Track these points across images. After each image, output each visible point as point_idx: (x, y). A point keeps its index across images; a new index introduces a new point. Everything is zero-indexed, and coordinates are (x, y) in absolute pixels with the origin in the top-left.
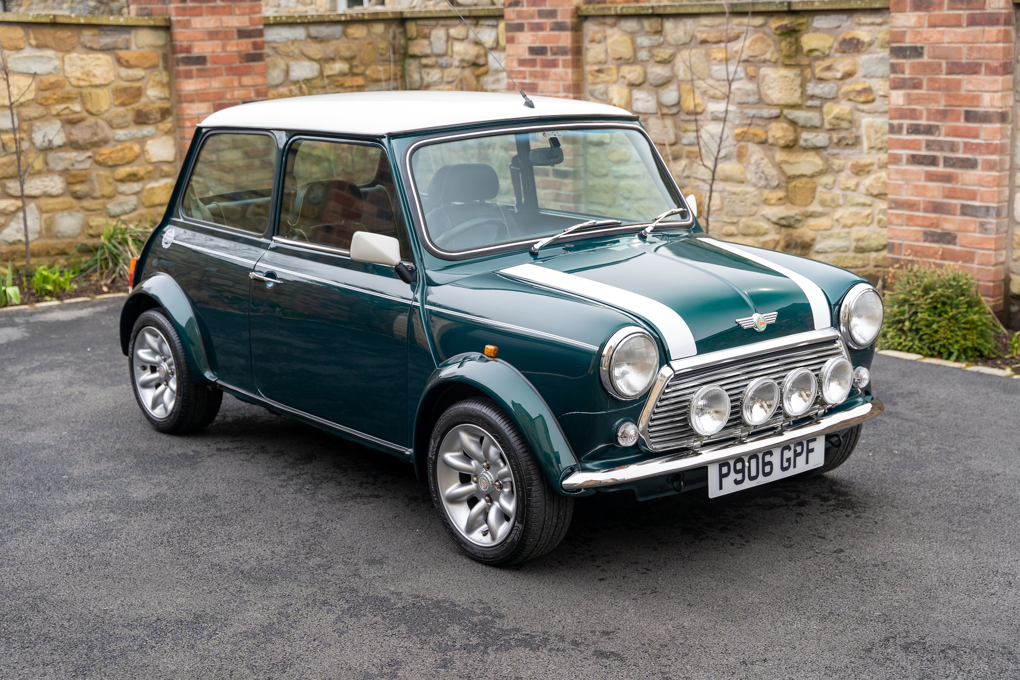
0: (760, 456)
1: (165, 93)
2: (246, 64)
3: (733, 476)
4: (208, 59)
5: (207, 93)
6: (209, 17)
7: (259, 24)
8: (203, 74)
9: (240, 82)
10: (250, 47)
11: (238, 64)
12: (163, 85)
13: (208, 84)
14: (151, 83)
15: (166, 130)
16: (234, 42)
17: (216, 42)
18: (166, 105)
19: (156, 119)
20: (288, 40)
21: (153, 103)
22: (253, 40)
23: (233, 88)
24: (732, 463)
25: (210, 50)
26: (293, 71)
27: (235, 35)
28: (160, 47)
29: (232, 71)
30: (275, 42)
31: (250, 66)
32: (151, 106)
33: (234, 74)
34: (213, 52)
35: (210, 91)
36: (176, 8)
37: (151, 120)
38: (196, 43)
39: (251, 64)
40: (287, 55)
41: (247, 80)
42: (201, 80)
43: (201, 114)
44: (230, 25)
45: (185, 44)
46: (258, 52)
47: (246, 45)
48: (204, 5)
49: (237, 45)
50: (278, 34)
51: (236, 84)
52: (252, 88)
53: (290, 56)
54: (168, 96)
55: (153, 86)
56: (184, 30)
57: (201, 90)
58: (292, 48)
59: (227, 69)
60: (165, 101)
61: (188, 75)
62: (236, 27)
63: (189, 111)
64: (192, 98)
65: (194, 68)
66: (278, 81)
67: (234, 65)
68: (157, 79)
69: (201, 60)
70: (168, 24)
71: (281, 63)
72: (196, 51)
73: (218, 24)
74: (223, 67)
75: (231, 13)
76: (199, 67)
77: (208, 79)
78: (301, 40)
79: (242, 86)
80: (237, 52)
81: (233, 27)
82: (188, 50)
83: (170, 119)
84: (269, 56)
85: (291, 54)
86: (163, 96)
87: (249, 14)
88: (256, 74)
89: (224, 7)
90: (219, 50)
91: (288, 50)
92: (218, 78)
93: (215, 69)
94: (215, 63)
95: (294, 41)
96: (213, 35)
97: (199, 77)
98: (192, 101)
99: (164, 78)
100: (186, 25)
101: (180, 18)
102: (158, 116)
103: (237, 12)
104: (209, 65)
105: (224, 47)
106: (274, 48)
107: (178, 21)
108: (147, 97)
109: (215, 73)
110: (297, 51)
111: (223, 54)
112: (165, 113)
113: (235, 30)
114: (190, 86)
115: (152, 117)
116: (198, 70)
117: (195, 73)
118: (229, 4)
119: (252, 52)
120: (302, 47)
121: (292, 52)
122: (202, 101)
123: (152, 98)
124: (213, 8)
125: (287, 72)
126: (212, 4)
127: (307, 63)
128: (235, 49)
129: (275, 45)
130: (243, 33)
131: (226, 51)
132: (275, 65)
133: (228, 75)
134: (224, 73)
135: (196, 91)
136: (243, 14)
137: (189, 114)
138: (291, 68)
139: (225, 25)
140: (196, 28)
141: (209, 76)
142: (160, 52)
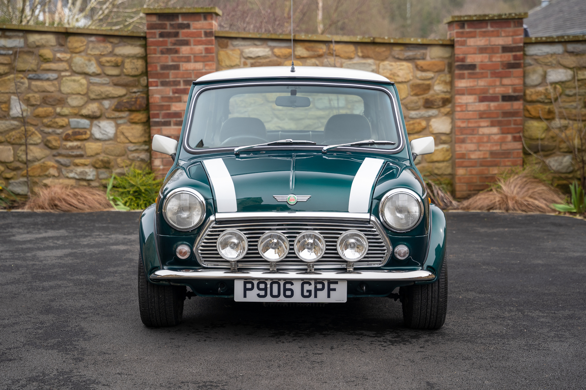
0: (282, 283)
1: (448, 88)
2: (507, 70)
3: (256, 291)
4: (477, 66)
5: (475, 89)
6: (481, 38)
7: (520, 43)
8: (472, 76)
9: (501, 82)
10: (511, 58)
11: (500, 70)
12: (445, 83)
13: (476, 83)
14: (438, 81)
15: (446, 112)
16: (498, 55)
17: (485, 55)
18: (448, 96)
19: (439, 105)
20: (548, 53)
21: (438, 94)
22: (514, 53)
23: (495, 86)
24: (255, 283)
25: (479, 60)
26: (550, 76)
27: (500, 51)
28: (447, 58)
29: (495, 75)
30: (536, 55)
31: (510, 72)
32: (436, 97)
33: (497, 77)
34: (482, 62)
35: (477, 87)
36: (457, 32)
37: (435, 105)
38: (469, 56)
39: (511, 70)
40: (546, 64)
41: (506, 81)
42: (471, 80)
43: (469, 103)
44: (497, 43)
45: (461, 56)
46: (518, 62)
47: (508, 57)
48: (478, 30)
49: (501, 57)
50: (539, 50)
51: (498, 83)
52: (510, 87)
53: (549, 66)
54: (449, 90)
55: (439, 84)
56: (461, 47)
57: (470, 87)
58: (550, 59)
59: (492, 73)
60: (447, 94)
61: (462, 77)
62: (501, 45)
63: (459, 101)
64: (462, 92)
65: (466, 72)
66: (536, 83)
67: (497, 71)
68: (442, 79)
69: (472, 67)
70: (452, 43)
71: (540, 70)
72: (469, 60)
73: (487, 43)
74: (489, 72)
75: (498, 36)
76: (470, 71)
77: (476, 80)
78: (559, 54)
79: (503, 85)
80: (501, 62)
81: (499, 45)
82: (463, 60)
83: (450, 105)
84: (530, 65)
85: (549, 64)
86: (445, 90)
87: (512, 36)
88: (514, 77)
89: (493, 31)
90: (486, 60)
91: (547, 61)
92: (484, 79)
93: (482, 73)
94: (483, 69)
95: (552, 55)
96: (482, 50)
97: (469, 78)
98: (463, 94)
99: (448, 78)
100: (463, 43)
101: (459, 39)
102: (440, 103)
103: (503, 34)
104: (478, 70)
105: (490, 59)
106: (536, 60)
107: (458, 41)
108: (435, 91)
109: (482, 76)
110: (554, 62)
111: (489, 63)
112: (446, 102)
113: (500, 47)
114: (461, 84)
115: (436, 104)
116: (469, 73)
117: (466, 75)
118: (497, 29)
119: (513, 62)
120: (560, 59)
121: (550, 62)
122: (470, 94)
123: (438, 92)
124: (485, 32)
125: (544, 76)
126: (484, 30)
127: (562, 71)
128: (499, 60)
129: (536, 57)
130: (506, 49)
131: (492, 61)
132: (534, 72)
133: (492, 77)
134: (489, 75)
135: (466, 87)
136: (507, 36)
137: (460, 103)
138: (549, 74)
139: (493, 43)
140: (470, 46)
141: (478, 78)
142: (446, 61)
